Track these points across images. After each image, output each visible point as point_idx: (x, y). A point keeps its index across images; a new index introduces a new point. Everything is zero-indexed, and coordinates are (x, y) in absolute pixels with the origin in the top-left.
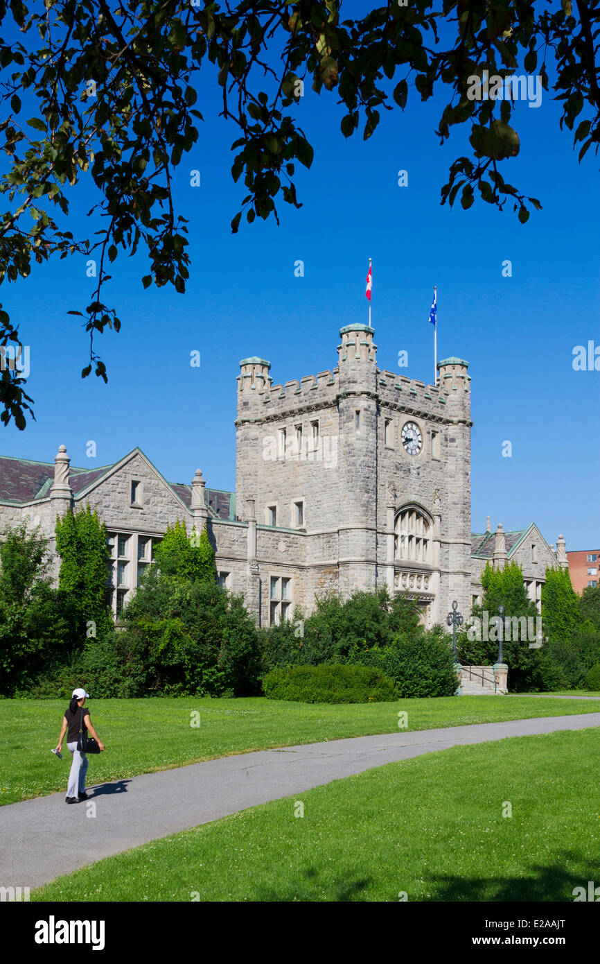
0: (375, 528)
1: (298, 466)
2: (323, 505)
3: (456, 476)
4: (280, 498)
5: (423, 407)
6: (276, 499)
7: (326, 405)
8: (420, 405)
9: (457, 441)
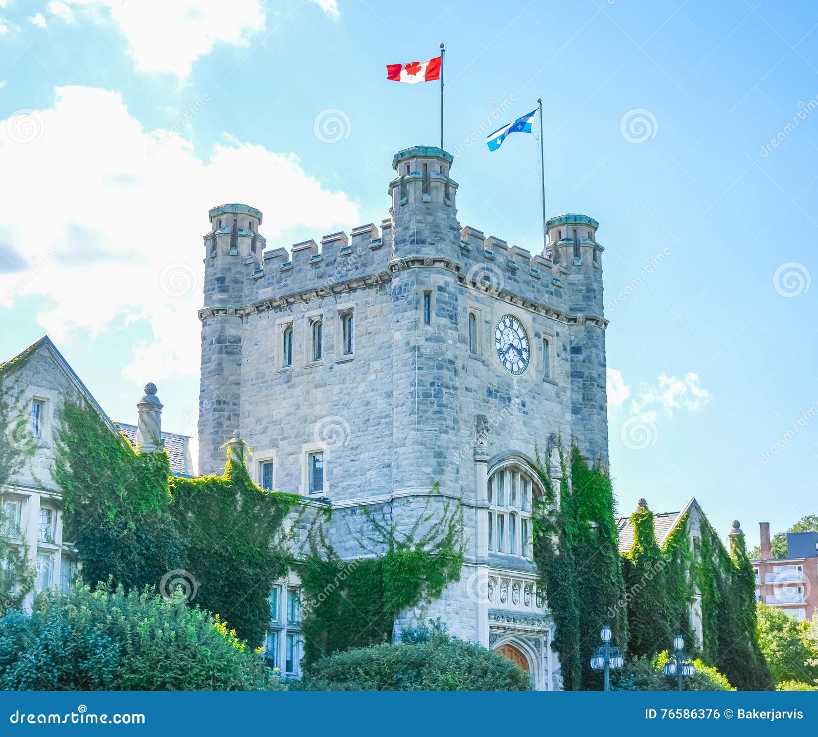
0: (458, 495)
1: (316, 387)
2: (362, 456)
3: (584, 410)
4: (281, 443)
5: (529, 290)
6: (274, 444)
7: (365, 283)
8: (524, 287)
9: (584, 352)
